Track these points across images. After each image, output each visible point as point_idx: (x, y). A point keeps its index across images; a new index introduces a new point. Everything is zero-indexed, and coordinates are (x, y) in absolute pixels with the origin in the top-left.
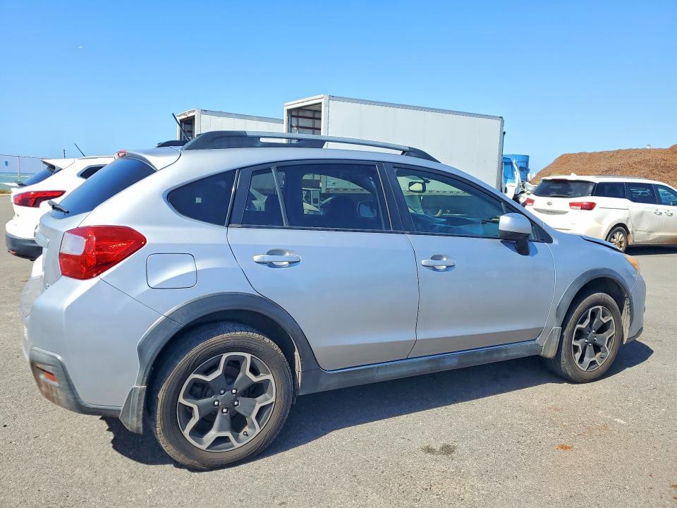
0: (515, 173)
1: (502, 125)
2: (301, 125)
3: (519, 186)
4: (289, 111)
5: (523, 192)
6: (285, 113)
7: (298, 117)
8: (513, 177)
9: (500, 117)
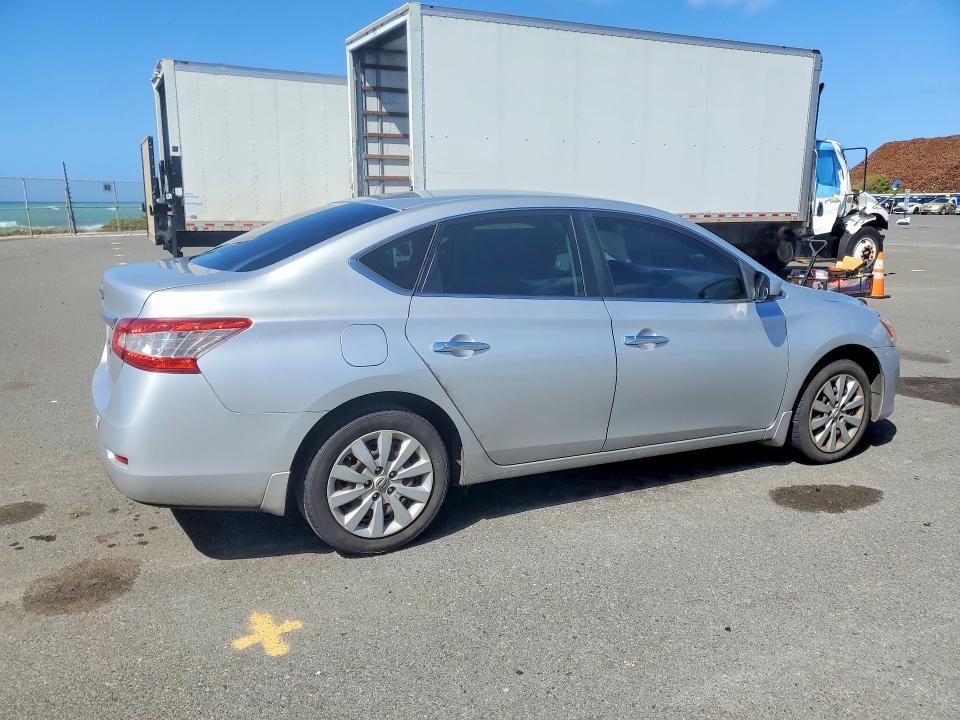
0: (840, 172)
1: (818, 70)
2: (384, 84)
3: (847, 200)
4: (358, 53)
5: (853, 212)
6: (349, 58)
7: (377, 67)
8: (834, 182)
9: (816, 52)
